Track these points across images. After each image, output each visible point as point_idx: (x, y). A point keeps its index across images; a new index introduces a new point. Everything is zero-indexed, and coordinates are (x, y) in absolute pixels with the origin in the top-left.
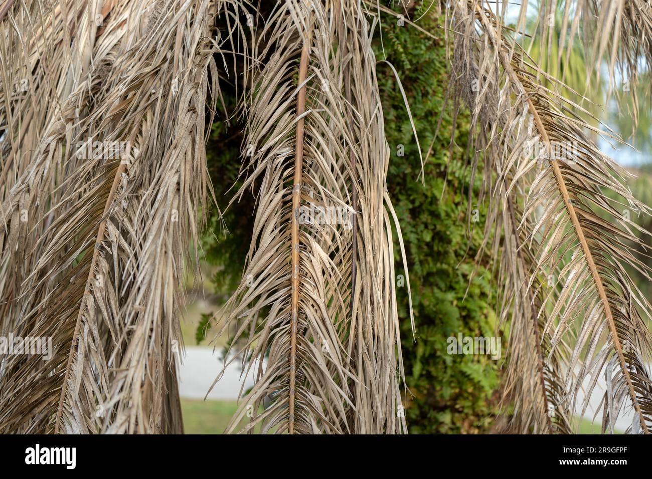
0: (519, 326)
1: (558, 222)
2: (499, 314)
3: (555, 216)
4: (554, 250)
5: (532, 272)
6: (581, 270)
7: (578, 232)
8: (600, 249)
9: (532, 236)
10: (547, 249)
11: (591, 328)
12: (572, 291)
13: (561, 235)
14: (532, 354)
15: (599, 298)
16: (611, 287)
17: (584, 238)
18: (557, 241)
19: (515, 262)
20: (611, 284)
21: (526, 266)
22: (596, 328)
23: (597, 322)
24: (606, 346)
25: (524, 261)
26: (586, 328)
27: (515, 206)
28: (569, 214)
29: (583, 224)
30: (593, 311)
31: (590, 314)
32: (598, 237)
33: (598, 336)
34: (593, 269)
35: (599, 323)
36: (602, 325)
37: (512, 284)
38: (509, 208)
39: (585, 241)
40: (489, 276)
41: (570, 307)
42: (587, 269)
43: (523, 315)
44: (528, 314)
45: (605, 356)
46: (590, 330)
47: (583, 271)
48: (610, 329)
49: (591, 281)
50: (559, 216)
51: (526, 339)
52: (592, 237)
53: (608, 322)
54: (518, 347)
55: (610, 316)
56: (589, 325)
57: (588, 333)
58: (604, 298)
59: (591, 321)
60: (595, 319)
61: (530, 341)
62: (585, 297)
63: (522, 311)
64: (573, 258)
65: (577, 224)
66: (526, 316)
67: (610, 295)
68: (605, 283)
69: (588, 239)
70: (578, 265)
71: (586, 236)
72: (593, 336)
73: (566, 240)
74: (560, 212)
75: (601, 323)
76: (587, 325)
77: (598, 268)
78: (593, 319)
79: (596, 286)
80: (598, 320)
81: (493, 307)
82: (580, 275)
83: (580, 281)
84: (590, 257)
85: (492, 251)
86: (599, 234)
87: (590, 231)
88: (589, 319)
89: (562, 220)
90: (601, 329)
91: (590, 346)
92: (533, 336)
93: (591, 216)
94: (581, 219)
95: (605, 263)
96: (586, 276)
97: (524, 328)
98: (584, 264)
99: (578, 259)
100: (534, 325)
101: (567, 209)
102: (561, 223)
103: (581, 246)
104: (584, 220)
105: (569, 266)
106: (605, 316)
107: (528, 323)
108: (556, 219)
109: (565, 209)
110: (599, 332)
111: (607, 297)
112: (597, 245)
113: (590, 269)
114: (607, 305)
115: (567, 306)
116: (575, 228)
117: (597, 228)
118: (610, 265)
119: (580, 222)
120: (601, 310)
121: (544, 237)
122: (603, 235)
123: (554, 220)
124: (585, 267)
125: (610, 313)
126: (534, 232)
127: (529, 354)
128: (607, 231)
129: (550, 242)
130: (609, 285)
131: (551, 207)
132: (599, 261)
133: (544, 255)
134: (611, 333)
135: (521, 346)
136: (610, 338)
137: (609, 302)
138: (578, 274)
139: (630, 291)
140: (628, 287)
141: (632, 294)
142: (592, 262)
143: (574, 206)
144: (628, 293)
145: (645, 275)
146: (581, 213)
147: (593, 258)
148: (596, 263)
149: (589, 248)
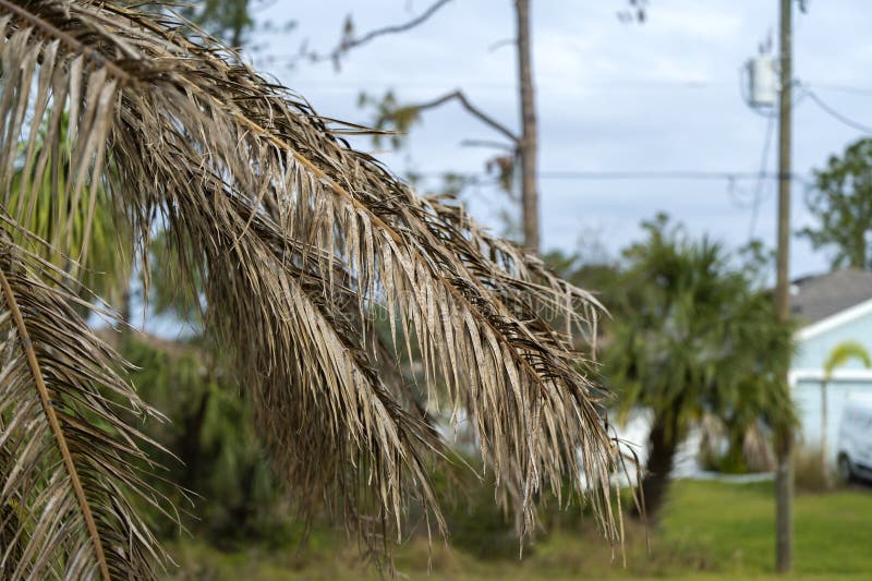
1: (33, 432)
3: (29, 423)
4: (26, 470)
7: (61, 445)
8: (91, 467)
13: (37, 449)
15: (89, 534)
16: (103, 519)
17: (68, 453)
20: (104, 515)
23: (84, 568)
28: (48, 420)
29: (68, 434)
30: (80, 553)
31: (75, 557)
32: (87, 451)
34: (80, 495)
35: (87, 569)
36: (92, 572)
39: (70, 457)
41: (47, 550)
42: (72, 495)
47: (66, 499)
48: (102, 577)
49: (77, 512)
50: (34, 423)
52: (80, 452)
53: (99, 568)
55: (103, 559)
58: (95, 535)
59: (76, 567)
60: (82, 564)
64: (52, 481)
67: (103, 530)
68: (97, 514)
69: (74, 454)
70: (60, 491)
71: (71, 451)
73: (44, 456)
74: (36, 418)
75: (90, 569)
76: (70, 573)
77: (86, 494)
78: (78, 564)
79: (84, 519)
80: (86, 564)
82: (62, 503)
83: (62, 511)
86: (89, 446)
87: (76, 443)
88: (74, 565)
89: (38, 430)
93: (80, 423)
94: (66, 427)
95: (97, 487)
96: (70, 504)
98: (68, 488)
99: (59, 483)
101: (46, 414)
102: (36, 433)
103: (65, 465)
104: (70, 428)
106: (96, 559)
108: (30, 428)
109: (43, 413)
111: (99, 533)
112: (87, 463)
113: (76, 495)
114: (99, 544)
116: (56, 440)
117: (85, 439)
119: (64, 431)
120: (90, 552)
123: (26, 429)
124: (69, 494)
125: (103, 555)
128: (101, 443)
129: (22, 459)
130: (101, 517)
131: (22, 411)
132: (89, 484)
137: (102, 539)
138: (59, 504)
139: (130, 523)
140: (128, 518)
141: (133, 527)
142: (79, 485)
143: (55, 410)
144: (128, 527)
145: (151, 501)
146: (65, 418)
147: (81, 480)
148: (83, 487)
149: (76, 466)
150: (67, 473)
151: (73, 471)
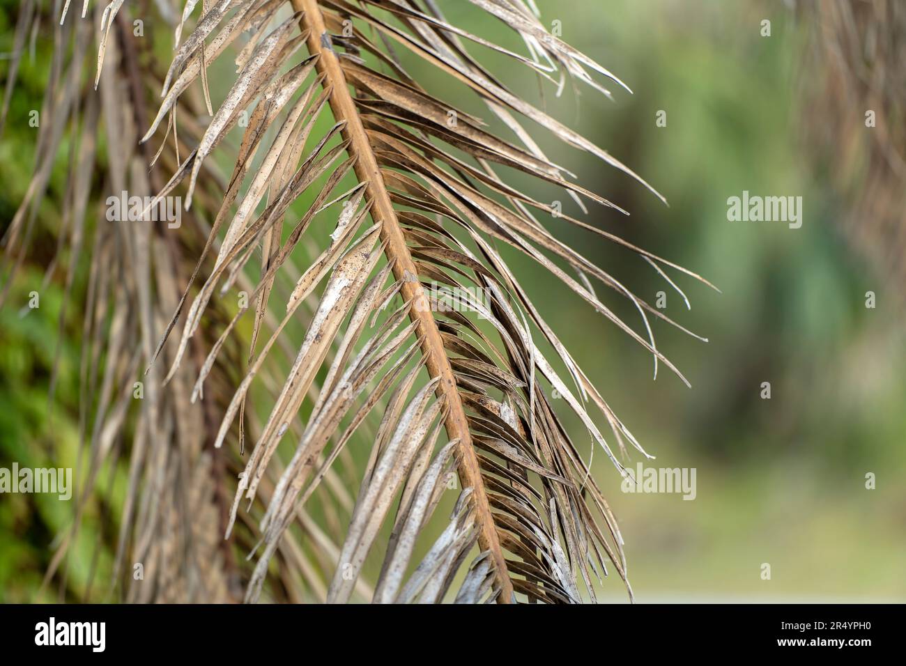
0: (158, 475)
1: (286, 115)
2: (89, 434)
3: (277, 91)
4: (271, 208)
5: (200, 282)
6: (364, 277)
7: (355, 147)
8: (432, 205)
9: (197, 163)
10: (248, 207)
11: (399, 475)
12: (334, 347)
13: (296, 158)
14: (203, 574)
15: (430, 370)
16: (465, 335)
17: (374, 167)
18: (284, 177)
19: (143, 256)
20: (466, 324)
21: (183, 268)
22: (416, 475)
23: (418, 455)
24: (449, 536)
25: (178, 253)
26: (380, 475)
27: (145, 59)
28: (324, 84)
29: (373, 119)
30: (407, 415)
31: (395, 429)
32: (423, 165)
33: (421, 503)
34: (404, 273)
35: (425, 458)
36: (437, 466)
37: (133, 329)
38: (123, 67)
39: (379, 178)
40: (59, 304)
41: (329, 405)
42: (386, 274)
43: (174, 439)
44: (191, 437)
45: (445, 571)
46: (394, 484)
47: (371, 281)
48: (463, 479)
49: (399, 314)
50: (288, 90)
51: (185, 523)
52: (403, 165)
53: (455, 456)
54: (154, 552)
55: (463, 435)
56: (393, 465)
57: (388, 494)
58: (445, 373)
59: (399, 452)
60: (414, 445)
61: (197, 529)
62: (377, 369)
63: (168, 425)
64: (337, 235)
65: (352, 117)
66: (184, 440)
67: (464, 361)
68: (449, 322)
69: (391, 172)
70: (356, 261)
71: (383, 161)
72: (404, 505)
73: (314, 174)
74: (292, 78)
75: (433, 458)
76: (384, 465)
77: (421, 270)
78: (404, 444)
79: (417, 332)
80: (423, 446)
81: (73, 413)
82: (363, 293)
83: (361, 314)
84: (396, 232)
85: (67, 216)
86: (430, 154)
87: (395, 144)
88: (394, 446)
89: (301, 107)
90: (431, 480)
91: (395, 538)
92: (210, 513)
93: (399, 92)
94: (366, 102)
95: (448, 252)
96: (378, 297)
97: (178, 485)
98: (377, 256)
99: (355, 239)
100: (213, 473)
101: (318, 68)
102: (295, 116)
103: (367, 196)
104: (376, 105)
105: (323, 264)
106: (448, 433)
107: (192, 464)
108: (281, 101)
109: (310, 68)
110: (426, 491)
111: (455, 367)
112: (421, 192)
113: (395, 274)
114: (454, 396)
115: (322, 398)
116: (344, 133)
117: (418, 134)
118: (464, 260)
119: (363, 111)
120: (432, 415)
121: (241, 166)
122: (441, 157)
123: (271, 104)
124: (377, 269)
125: (465, 424)
126: (204, 148)
127: (194, 576)
128: (453, 143)
129: (260, 181)
130: (460, 328)
131: (261, 61)
132: (428, 245)
133: (237, 227)
134: (468, 491)
135: (168, 546)
136: (462, 509)
137: (461, 385)
138: (356, 293)
139: (530, 346)
140: (526, 336)
141: (537, 357)
142: (401, 247)
143: (341, 59)
144: (526, 356)
145: (581, 291)
146: (365, 80)
147: (407, 234)
148: (415, 254)
149: (395, 199)
150: (373, 215)
151: (388, 212)
